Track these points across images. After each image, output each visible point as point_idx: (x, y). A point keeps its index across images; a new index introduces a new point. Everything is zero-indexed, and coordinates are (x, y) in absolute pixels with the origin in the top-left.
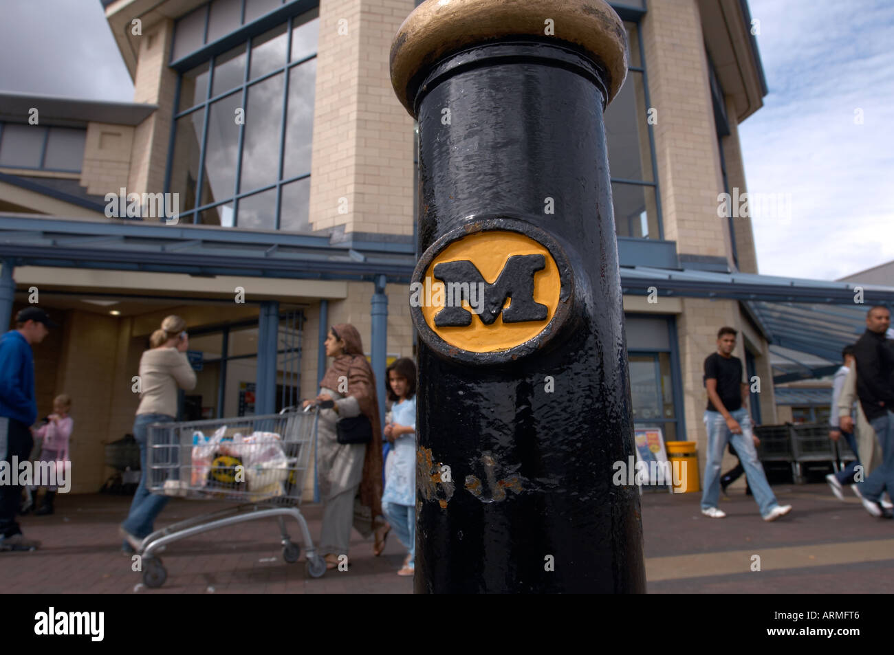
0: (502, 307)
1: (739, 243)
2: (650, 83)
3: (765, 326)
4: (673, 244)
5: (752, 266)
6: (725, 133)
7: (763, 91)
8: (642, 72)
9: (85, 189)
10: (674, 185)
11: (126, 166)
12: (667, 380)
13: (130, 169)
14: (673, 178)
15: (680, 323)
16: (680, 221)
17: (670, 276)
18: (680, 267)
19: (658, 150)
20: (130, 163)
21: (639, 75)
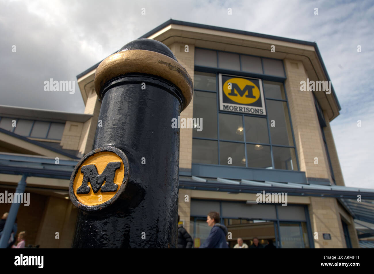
0: (101, 185)
1: (335, 172)
2: (290, 106)
3: (351, 210)
4: (304, 173)
5: (342, 183)
6: (324, 126)
7: (339, 108)
8: (286, 101)
9: (62, 147)
10: (303, 147)
11: (79, 138)
12: (305, 235)
13: (80, 139)
14: (302, 144)
15: (310, 209)
16: (307, 163)
17: (302, 187)
18: (308, 183)
19: (295, 133)
20: (80, 137)
21: (285, 103)
